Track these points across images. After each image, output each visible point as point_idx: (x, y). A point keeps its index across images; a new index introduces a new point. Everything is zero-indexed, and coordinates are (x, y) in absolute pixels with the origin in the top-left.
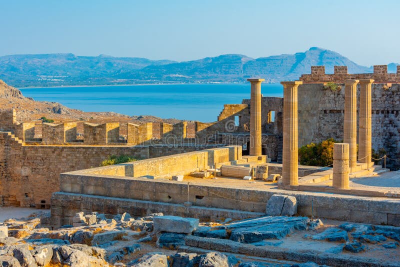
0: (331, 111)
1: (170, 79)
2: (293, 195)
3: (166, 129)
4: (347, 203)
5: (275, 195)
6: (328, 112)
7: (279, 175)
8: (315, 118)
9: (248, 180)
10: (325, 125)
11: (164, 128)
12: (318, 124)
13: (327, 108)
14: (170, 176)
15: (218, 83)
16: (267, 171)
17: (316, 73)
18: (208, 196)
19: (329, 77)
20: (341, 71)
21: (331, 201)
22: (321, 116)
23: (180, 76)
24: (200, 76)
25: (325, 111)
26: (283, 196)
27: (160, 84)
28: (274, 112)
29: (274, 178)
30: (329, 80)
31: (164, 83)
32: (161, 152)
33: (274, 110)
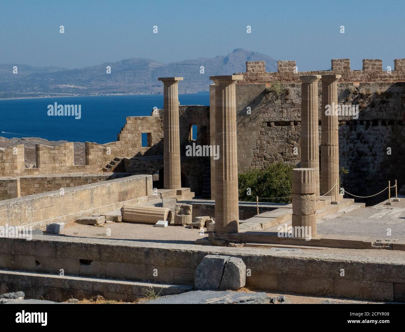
0: (277, 123)
1: (60, 90)
2: (239, 256)
3: (44, 153)
4: (327, 267)
5: (209, 256)
6: (273, 124)
7: (208, 218)
8: (254, 133)
9: (163, 226)
10: (268, 142)
11: (41, 152)
12: (259, 142)
13: (271, 119)
14: (43, 224)
15: (121, 94)
16: (190, 212)
17: (253, 70)
18: (100, 259)
19: (271, 76)
20: (287, 68)
21: (301, 263)
22: (263, 129)
23: (72, 86)
24: (98, 87)
25: (269, 124)
26: (222, 257)
27: (46, 97)
28: (196, 126)
29: (203, 223)
30: (270, 80)
31: (51, 95)
32: (37, 186)
33: (195, 124)
